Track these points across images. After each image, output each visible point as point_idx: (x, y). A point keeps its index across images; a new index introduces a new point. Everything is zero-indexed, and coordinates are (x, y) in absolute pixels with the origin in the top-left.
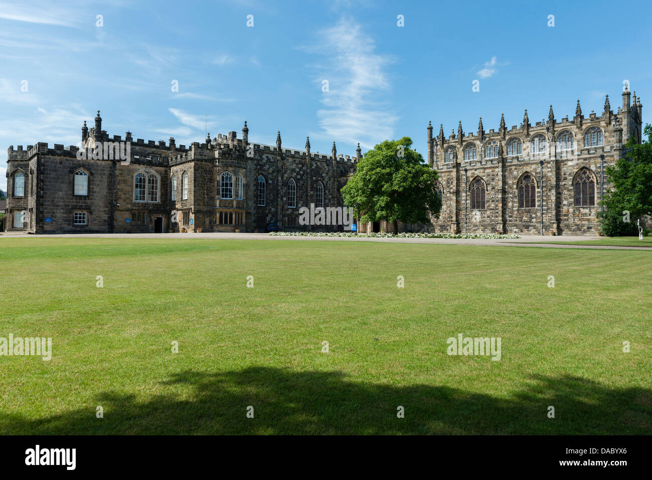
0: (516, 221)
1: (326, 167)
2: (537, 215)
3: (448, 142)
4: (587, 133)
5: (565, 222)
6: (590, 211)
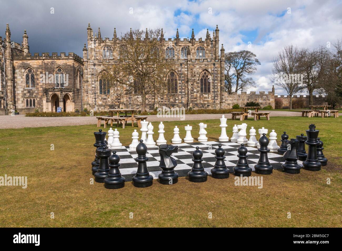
0: (166, 101)
2: (179, 98)
3: (105, 42)
4: (197, 50)
5: (195, 102)
6: (208, 96)
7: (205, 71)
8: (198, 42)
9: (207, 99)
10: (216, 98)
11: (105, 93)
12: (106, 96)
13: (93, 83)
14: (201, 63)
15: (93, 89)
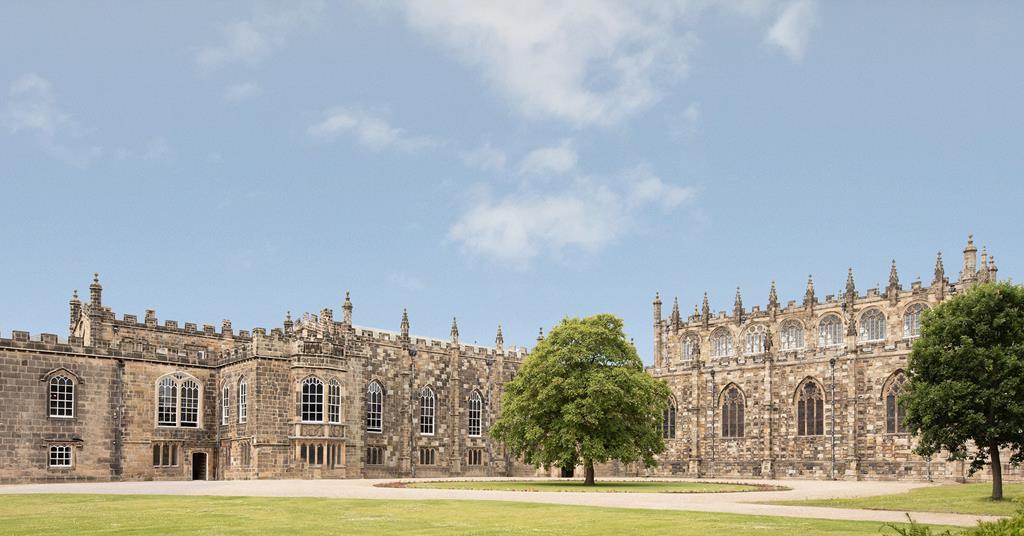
1: (486, 367)
2: (825, 448)
3: (685, 325)
4: (907, 314)
7: (901, 374)
8: (911, 294)
9: (906, 452)
12: (668, 442)
14: (888, 354)
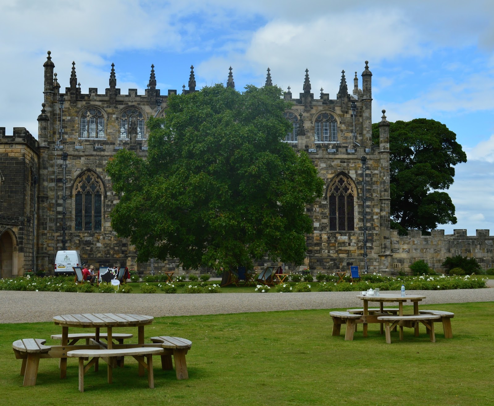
3: (86, 98)
4: (317, 121)
5: (316, 255)
6: (349, 238)
7: (341, 176)
8: (321, 103)
9: (347, 248)
10: (369, 245)
11: (88, 228)
12: (92, 235)
13: (60, 201)
14: (331, 156)
15: (59, 216)
